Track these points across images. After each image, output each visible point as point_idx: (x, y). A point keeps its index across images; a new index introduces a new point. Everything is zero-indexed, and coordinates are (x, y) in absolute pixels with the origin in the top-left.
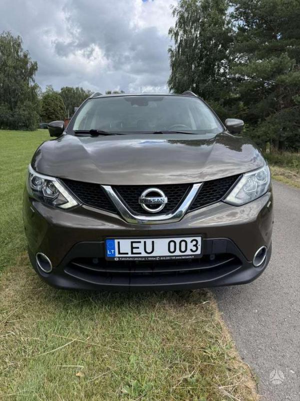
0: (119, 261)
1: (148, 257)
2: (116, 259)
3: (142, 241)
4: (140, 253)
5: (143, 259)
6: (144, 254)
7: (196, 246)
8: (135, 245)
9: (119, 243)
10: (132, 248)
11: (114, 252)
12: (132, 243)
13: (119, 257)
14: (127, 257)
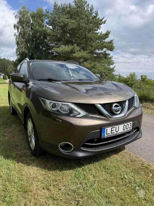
0: (107, 138)
1: (117, 134)
2: (106, 137)
3: (115, 127)
4: (114, 133)
5: (115, 135)
6: (115, 133)
7: (131, 126)
8: (113, 129)
9: (107, 129)
10: (112, 131)
11: (105, 134)
12: (112, 128)
13: (107, 136)
14: (109, 135)
